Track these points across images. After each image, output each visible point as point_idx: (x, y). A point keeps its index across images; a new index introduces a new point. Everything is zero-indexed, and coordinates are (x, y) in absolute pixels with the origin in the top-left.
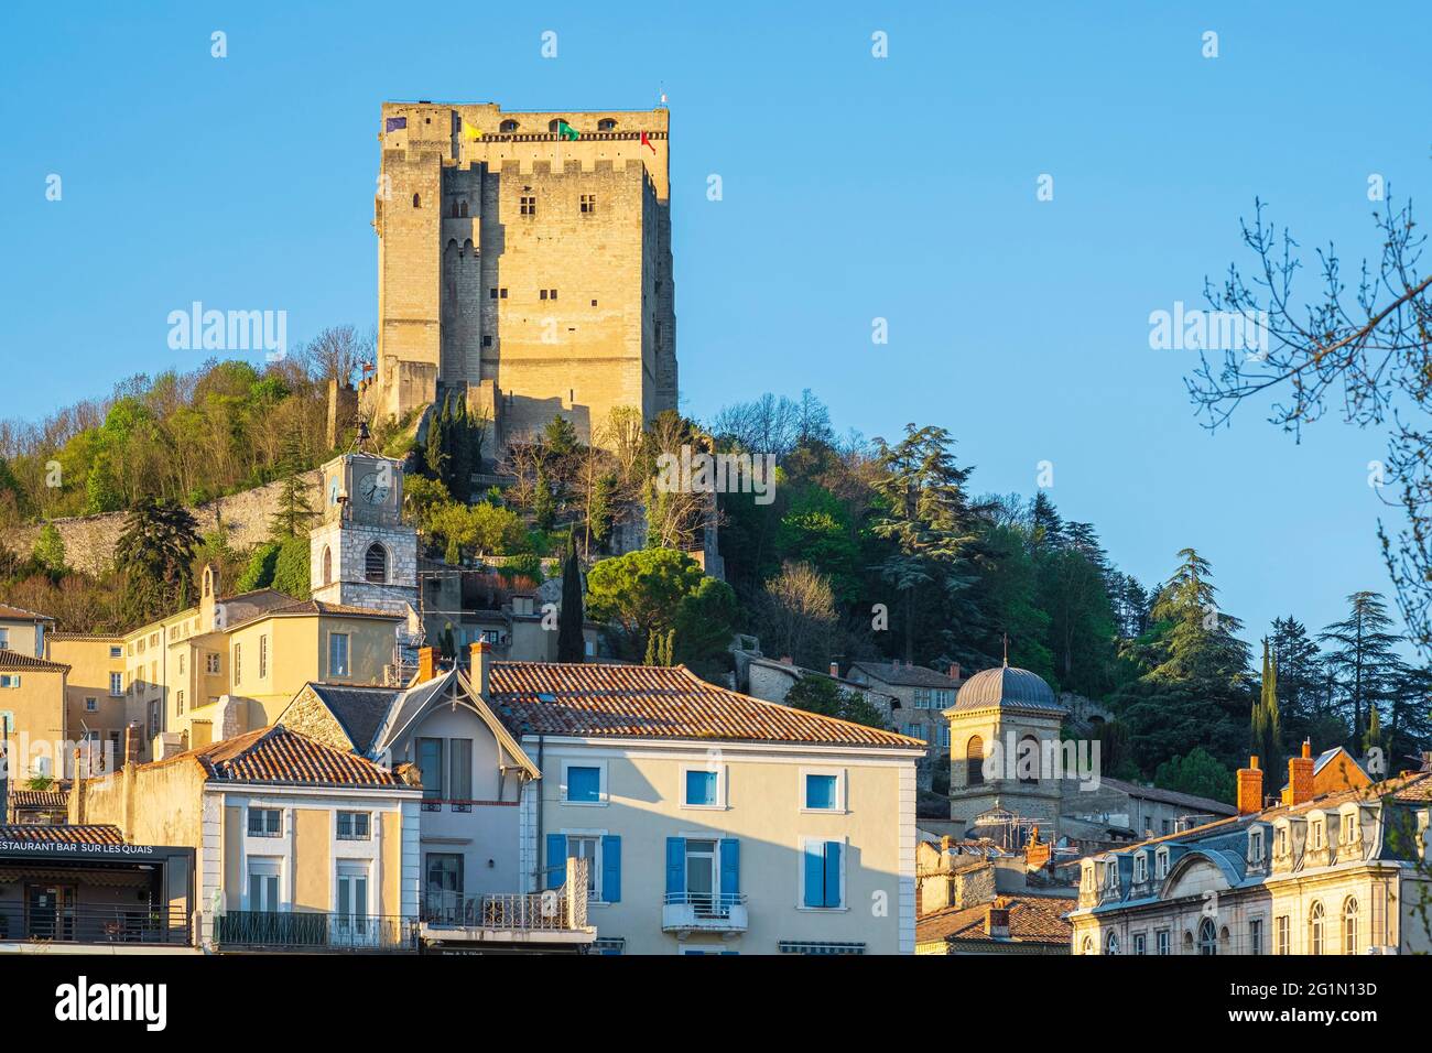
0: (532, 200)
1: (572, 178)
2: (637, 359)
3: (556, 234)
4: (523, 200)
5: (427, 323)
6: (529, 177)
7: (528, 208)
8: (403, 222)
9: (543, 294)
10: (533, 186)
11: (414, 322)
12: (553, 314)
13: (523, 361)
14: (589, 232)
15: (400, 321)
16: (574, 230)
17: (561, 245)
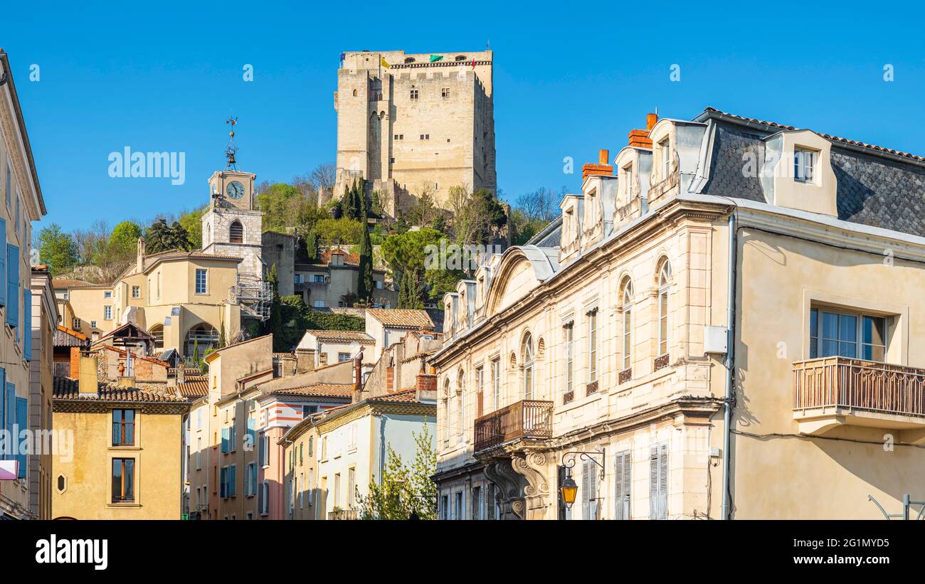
0: (416, 92)
1: (437, 82)
2: (471, 168)
3: (429, 107)
4: (412, 92)
5: (360, 152)
6: (415, 81)
7: (414, 95)
8: (348, 104)
9: (422, 137)
10: (416, 86)
11: (353, 151)
12: (427, 146)
13: (411, 170)
14: (446, 106)
15: (346, 151)
16: (438, 106)
17: (431, 113)
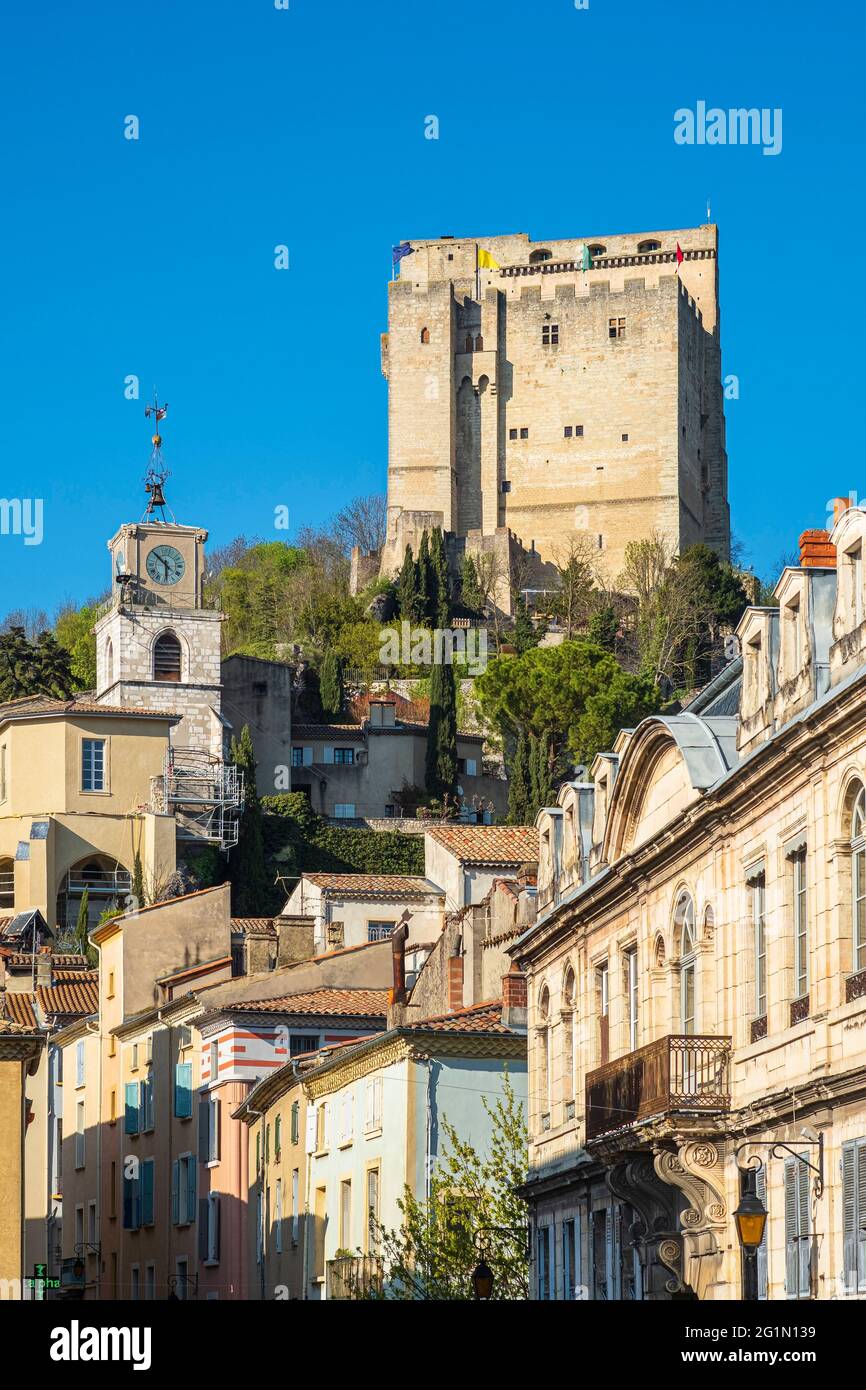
0: (555, 328)
1: (600, 303)
2: (673, 497)
3: (581, 361)
4: (545, 329)
5: (436, 469)
6: (551, 303)
7: (550, 337)
8: (410, 361)
9: (568, 431)
10: (554, 315)
11: (422, 469)
12: (580, 453)
13: (547, 508)
14: (616, 362)
15: (406, 469)
16: (601, 358)
17: (587, 376)
